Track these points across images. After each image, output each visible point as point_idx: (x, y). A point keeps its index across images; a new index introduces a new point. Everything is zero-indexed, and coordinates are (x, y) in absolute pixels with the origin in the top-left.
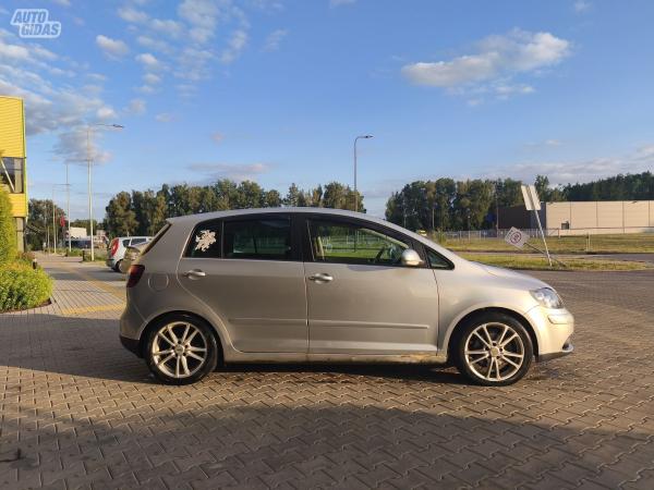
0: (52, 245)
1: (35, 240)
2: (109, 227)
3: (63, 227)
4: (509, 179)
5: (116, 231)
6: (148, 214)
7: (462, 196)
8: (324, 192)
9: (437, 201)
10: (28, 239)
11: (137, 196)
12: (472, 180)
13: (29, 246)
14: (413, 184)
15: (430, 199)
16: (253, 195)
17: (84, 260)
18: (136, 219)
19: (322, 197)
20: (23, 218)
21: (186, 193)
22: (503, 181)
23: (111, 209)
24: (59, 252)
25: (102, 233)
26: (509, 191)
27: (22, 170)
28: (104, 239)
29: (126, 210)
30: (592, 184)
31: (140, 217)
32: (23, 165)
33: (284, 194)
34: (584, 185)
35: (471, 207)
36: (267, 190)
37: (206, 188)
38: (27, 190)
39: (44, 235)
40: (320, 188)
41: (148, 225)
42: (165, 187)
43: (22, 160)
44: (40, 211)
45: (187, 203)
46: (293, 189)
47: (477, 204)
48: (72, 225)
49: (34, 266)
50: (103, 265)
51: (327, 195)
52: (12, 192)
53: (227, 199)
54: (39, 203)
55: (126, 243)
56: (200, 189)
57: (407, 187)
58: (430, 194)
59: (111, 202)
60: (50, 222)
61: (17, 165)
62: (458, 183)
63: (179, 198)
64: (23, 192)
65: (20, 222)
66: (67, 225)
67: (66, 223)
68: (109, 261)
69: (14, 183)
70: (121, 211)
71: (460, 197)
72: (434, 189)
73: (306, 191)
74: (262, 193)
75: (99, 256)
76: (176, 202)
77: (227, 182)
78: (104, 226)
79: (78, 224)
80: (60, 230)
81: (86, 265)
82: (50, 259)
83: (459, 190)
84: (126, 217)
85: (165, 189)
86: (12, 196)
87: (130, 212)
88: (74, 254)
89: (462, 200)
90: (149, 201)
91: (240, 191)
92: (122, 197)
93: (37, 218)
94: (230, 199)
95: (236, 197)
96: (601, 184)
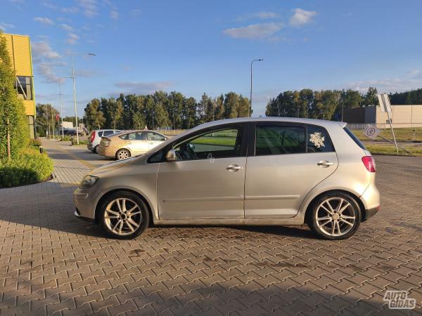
0: (52, 134)
1: (41, 130)
2: (87, 122)
3: (58, 122)
4: (350, 90)
5: (91, 125)
6: (112, 113)
7: (317, 101)
8: (224, 98)
9: (300, 104)
10: (37, 130)
11: (104, 101)
12: (325, 90)
13: (38, 134)
14: (285, 93)
15: (296, 104)
16: (178, 101)
17: (73, 144)
18: (104, 116)
19: (224, 102)
20: (33, 116)
21: (135, 99)
22: (346, 91)
23: (88, 110)
24: (56, 138)
25: (82, 125)
26: (350, 97)
27: (31, 84)
28: (84, 129)
29: (98, 111)
30: (406, 94)
31: (106, 115)
32: (31, 80)
33: (198, 100)
34: (401, 94)
35: (324, 109)
36: (188, 97)
37: (148, 96)
38: (34, 98)
39: (46, 127)
40: (222, 96)
41: (112, 120)
42: (121, 95)
43: (30, 78)
44: (43, 112)
45: (136, 106)
46: (204, 97)
47: (328, 106)
48: (64, 120)
49: (41, 151)
50: (85, 148)
51: (226, 101)
52: (25, 99)
53: (161, 104)
54: (43, 106)
55: (100, 134)
56: (144, 97)
57: (281, 95)
58: (296, 100)
59: (88, 105)
60: (50, 118)
61: (28, 81)
62: (316, 92)
63: (131, 103)
64: (32, 99)
65: (31, 118)
66: (60, 121)
67: (60, 119)
68: (90, 146)
69: (26, 93)
70: (94, 111)
71: (316, 102)
72: (298, 97)
73: (213, 98)
74: (184, 99)
75: (82, 141)
76: (129, 105)
77: (161, 92)
78: (84, 121)
79: (68, 120)
80: (57, 124)
81: (74, 148)
82: (51, 143)
83: (315, 97)
84: (97, 115)
85: (121, 97)
86: (25, 102)
87: (100, 112)
88: (66, 140)
89: (318, 104)
90: (112, 105)
91: (170, 98)
92: (94, 102)
93: (42, 115)
94: (164, 103)
95: (167, 102)
96: (413, 93)
